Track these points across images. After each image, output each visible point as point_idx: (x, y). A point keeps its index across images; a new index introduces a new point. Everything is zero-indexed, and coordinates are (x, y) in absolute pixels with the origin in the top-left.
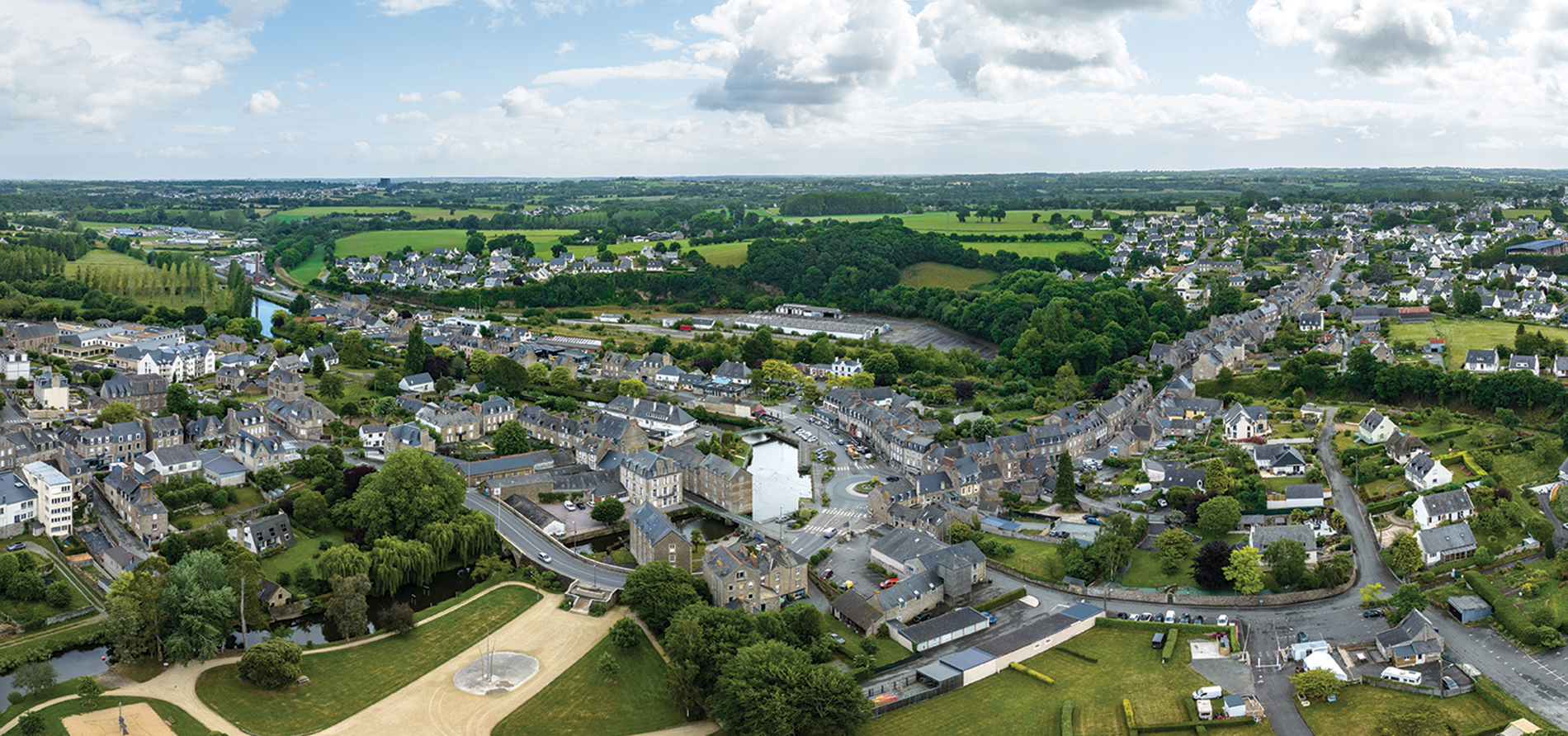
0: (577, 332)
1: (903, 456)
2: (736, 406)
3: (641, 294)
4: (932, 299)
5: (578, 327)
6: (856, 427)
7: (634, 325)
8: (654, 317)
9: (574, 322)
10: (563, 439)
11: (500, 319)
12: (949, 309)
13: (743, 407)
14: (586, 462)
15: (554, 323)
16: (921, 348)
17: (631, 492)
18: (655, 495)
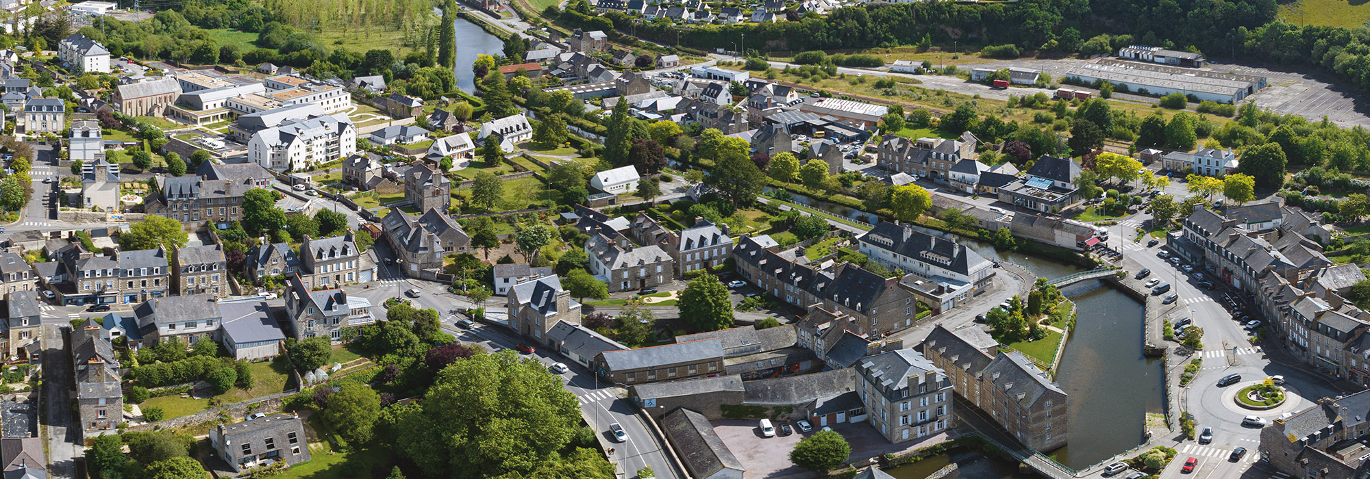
0: (860, 91)
1: (1309, 340)
2: (1057, 232)
3: (949, 30)
4: (1322, 42)
5: (862, 80)
6: (1232, 272)
7: (934, 77)
8: (964, 63)
9: (860, 72)
10: (792, 294)
11: (762, 68)
12: (1344, 57)
13: (1065, 234)
14: (811, 347)
15: (832, 73)
16: (1313, 118)
17: (870, 411)
18: (905, 421)
